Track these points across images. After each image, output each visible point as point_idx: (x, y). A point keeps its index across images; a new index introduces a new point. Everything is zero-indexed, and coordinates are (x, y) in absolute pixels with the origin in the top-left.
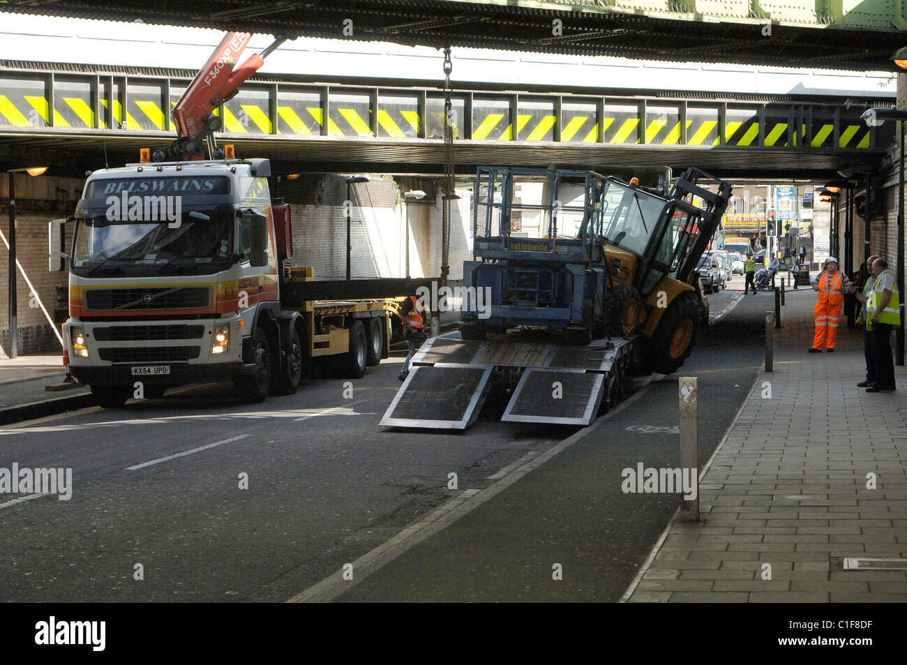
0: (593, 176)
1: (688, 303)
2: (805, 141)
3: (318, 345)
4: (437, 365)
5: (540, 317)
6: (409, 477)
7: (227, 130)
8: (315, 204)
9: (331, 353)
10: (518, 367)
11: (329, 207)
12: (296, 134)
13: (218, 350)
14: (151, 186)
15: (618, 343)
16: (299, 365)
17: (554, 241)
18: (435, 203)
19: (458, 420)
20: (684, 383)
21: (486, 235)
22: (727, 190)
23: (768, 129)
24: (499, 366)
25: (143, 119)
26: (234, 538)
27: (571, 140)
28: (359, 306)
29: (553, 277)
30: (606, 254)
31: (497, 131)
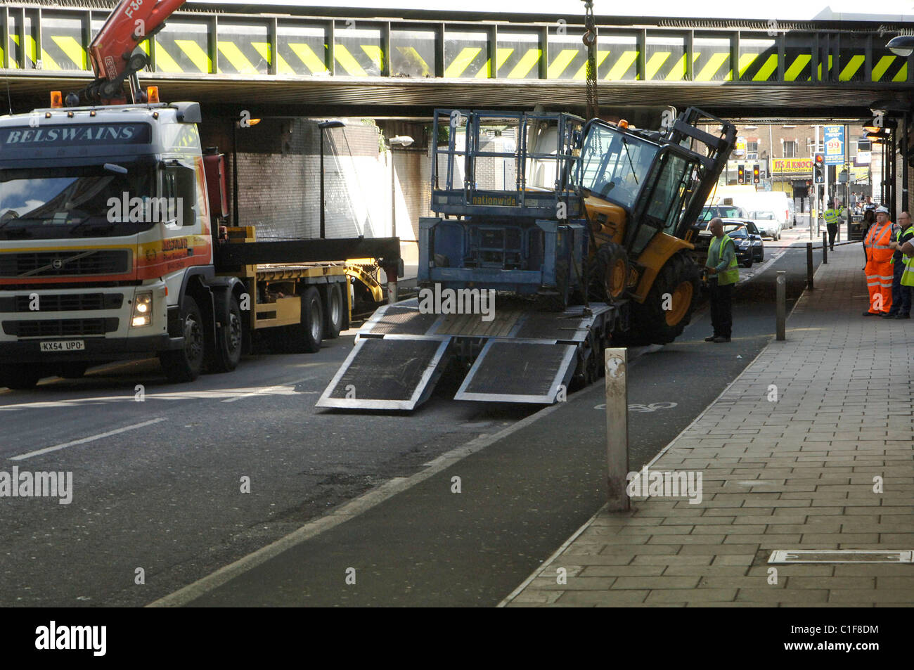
0: (569, 119)
1: (685, 263)
2: (832, 75)
3: (262, 316)
4: (387, 337)
5: (507, 280)
6: (332, 464)
7: (160, 70)
8: (281, 153)
9: (278, 325)
10: (479, 339)
11: (298, 156)
12: (239, 73)
13: (139, 321)
14: (60, 135)
15: (597, 310)
16: (239, 339)
17: (523, 193)
18: (427, 151)
19: (406, 400)
20: (611, 355)
21: (447, 188)
22: (730, 132)
23: (787, 62)
24: (458, 338)
25: (61, 57)
26: (108, 536)
27: (559, 78)
28: (313, 270)
29: (522, 235)
30: (587, 207)
31: (473, 68)
